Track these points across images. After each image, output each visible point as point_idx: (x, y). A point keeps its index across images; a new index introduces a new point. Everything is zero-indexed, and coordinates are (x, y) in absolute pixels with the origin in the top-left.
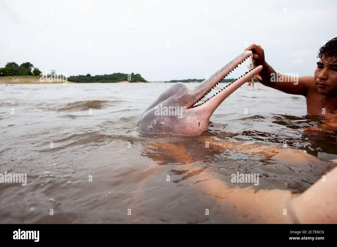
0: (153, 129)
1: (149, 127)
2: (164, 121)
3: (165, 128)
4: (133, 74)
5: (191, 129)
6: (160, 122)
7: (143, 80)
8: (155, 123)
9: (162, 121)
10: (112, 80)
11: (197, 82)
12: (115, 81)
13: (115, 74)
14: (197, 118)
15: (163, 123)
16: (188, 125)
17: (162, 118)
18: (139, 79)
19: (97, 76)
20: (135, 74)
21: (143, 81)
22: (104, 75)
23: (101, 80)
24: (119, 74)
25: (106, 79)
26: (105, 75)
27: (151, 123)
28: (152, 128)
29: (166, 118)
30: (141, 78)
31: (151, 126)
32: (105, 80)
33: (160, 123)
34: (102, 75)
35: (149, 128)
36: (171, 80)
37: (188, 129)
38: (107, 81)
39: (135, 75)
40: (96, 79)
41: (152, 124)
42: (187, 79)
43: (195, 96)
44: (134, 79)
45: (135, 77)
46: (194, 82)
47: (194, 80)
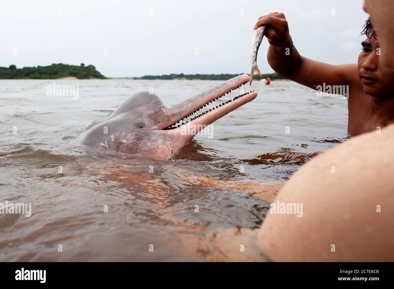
0: (108, 148)
1: (102, 144)
2: (127, 138)
3: (126, 149)
4: (83, 65)
5: (162, 156)
6: (119, 139)
7: (99, 74)
8: (113, 140)
9: (124, 138)
10: (50, 74)
11: (185, 79)
12: (55, 76)
13: (54, 65)
14: (170, 144)
15: (124, 141)
16: (159, 151)
17: (123, 134)
18: (92, 73)
19: (25, 69)
20: (86, 65)
21: (99, 76)
22: (36, 66)
23: (32, 75)
24: (61, 65)
25: (40, 73)
26: (39, 66)
27: (106, 140)
28: (107, 146)
29: (129, 136)
30: (96, 72)
31: (105, 144)
32: (39, 75)
33: (120, 141)
34: (34, 67)
35: (102, 146)
36: (144, 75)
37: (158, 155)
38: (43, 76)
39: (87, 67)
40: (25, 72)
41: (108, 141)
42: (169, 74)
43: (171, 117)
44: (86, 73)
45: (86, 71)
46: (180, 78)
47: (181, 76)
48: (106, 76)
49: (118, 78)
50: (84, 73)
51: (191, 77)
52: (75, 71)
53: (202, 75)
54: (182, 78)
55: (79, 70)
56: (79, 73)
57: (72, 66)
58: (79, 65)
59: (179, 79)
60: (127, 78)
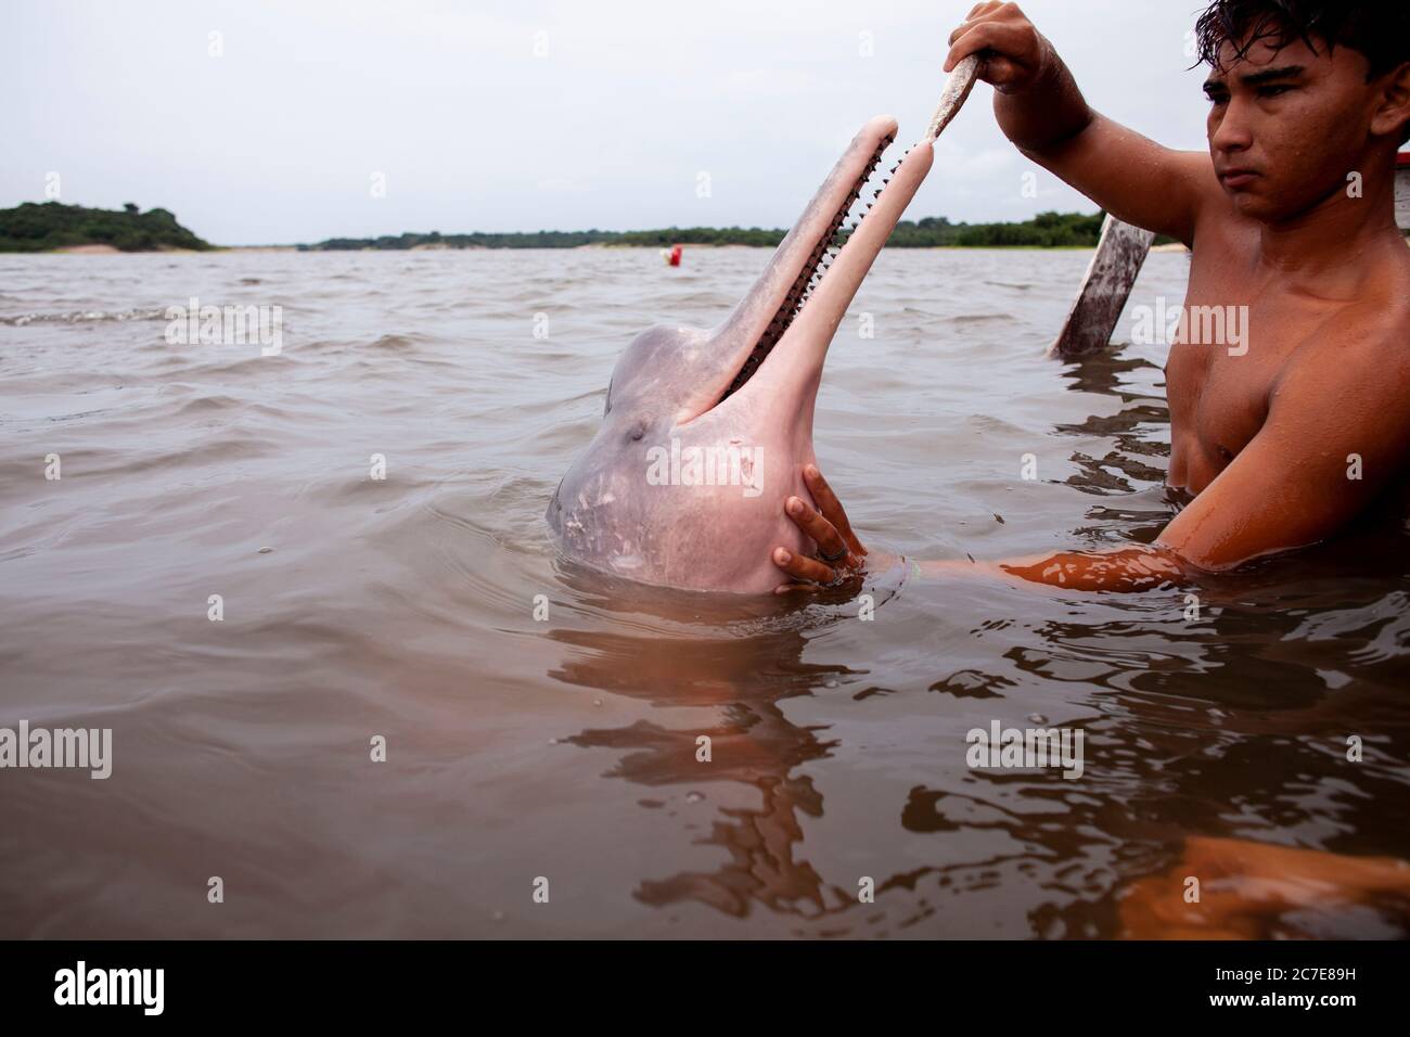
0: (583, 530)
1: (570, 524)
2: (611, 488)
4: (131, 207)
6: (596, 499)
7: (187, 237)
8: (585, 506)
9: (604, 492)
10: (18, 236)
11: (444, 246)
12: (36, 243)
15: (608, 498)
17: (602, 480)
18: (166, 233)
20: (144, 208)
21: (187, 241)
24: (53, 207)
27: (573, 510)
28: (581, 525)
29: (614, 478)
30: (178, 229)
31: (574, 521)
33: (599, 502)
35: (572, 528)
36: (327, 237)
39: (146, 215)
41: (578, 512)
42: (398, 233)
44: (143, 232)
45: (143, 226)
46: (431, 245)
47: (433, 239)
48: (211, 240)
49: (248, 248)
50: (138, 234)
51: (459, 242)
52: (106, 228)
53: (490, 236)
54: (437, 246)
55: (122, 224)
56: (122, 233)
57: (96, 212)
58: (119, 207)
59: (428, 248)
60: (277, 248)
